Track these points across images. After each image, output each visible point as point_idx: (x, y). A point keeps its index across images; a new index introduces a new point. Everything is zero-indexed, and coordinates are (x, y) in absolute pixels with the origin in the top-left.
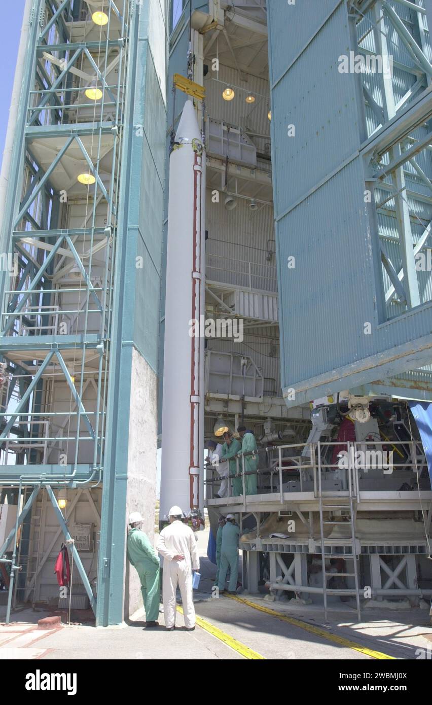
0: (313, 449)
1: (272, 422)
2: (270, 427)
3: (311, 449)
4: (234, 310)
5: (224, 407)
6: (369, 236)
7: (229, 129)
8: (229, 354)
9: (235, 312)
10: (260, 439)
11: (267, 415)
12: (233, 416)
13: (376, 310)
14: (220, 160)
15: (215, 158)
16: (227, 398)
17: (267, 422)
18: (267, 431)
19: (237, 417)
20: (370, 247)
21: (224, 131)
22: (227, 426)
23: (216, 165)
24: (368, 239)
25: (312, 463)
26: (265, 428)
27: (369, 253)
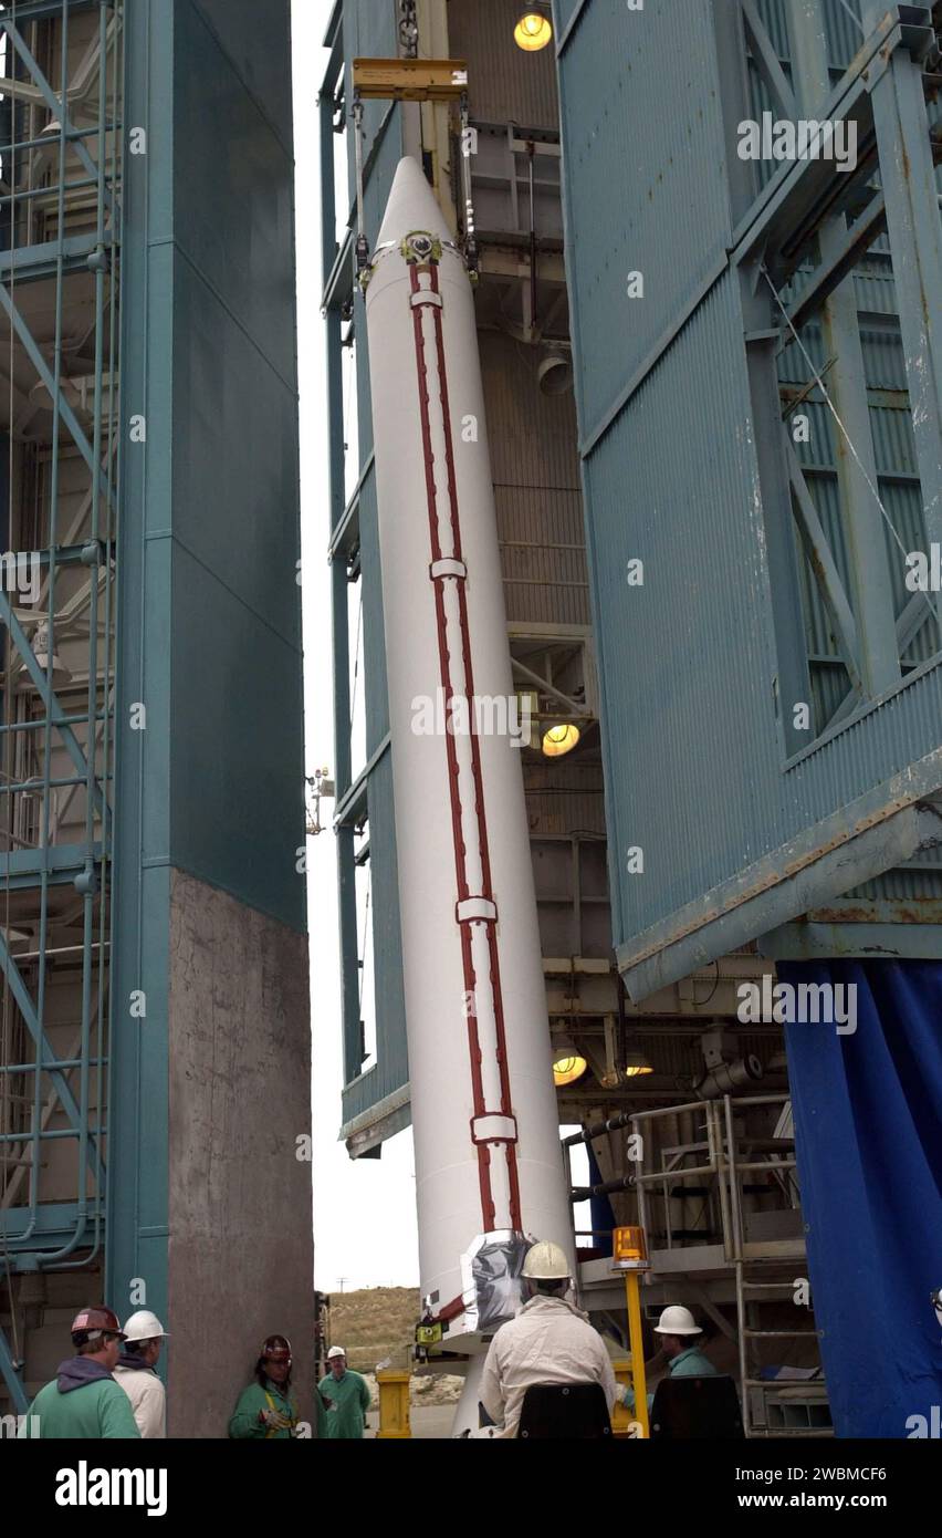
0: (713, 1121)
1: (726, 1030)
2: (720, 1047)
3: (709, 1118)
4: (583, 701)
5: (567, 997)
6: (757, 504)
7: (531, 147)
8: (568, 838)
9: (585, 708)
10: (695, 1085)
11: (705, 1011)
12: (598, 1021)
13: (780, 715)
14: (513, 246)
15: (496, 244)
16: (568, 970)
17: (710, 1031)
18: (713, 1060)
19: (609, 1024)
20: (761, 535)
21: (516, 154)
22: (581, 1055)
23: (497, 265)
24: (757, 511)
25: (713, 1159)
26: (705, 1051)
27: (758, 554)
